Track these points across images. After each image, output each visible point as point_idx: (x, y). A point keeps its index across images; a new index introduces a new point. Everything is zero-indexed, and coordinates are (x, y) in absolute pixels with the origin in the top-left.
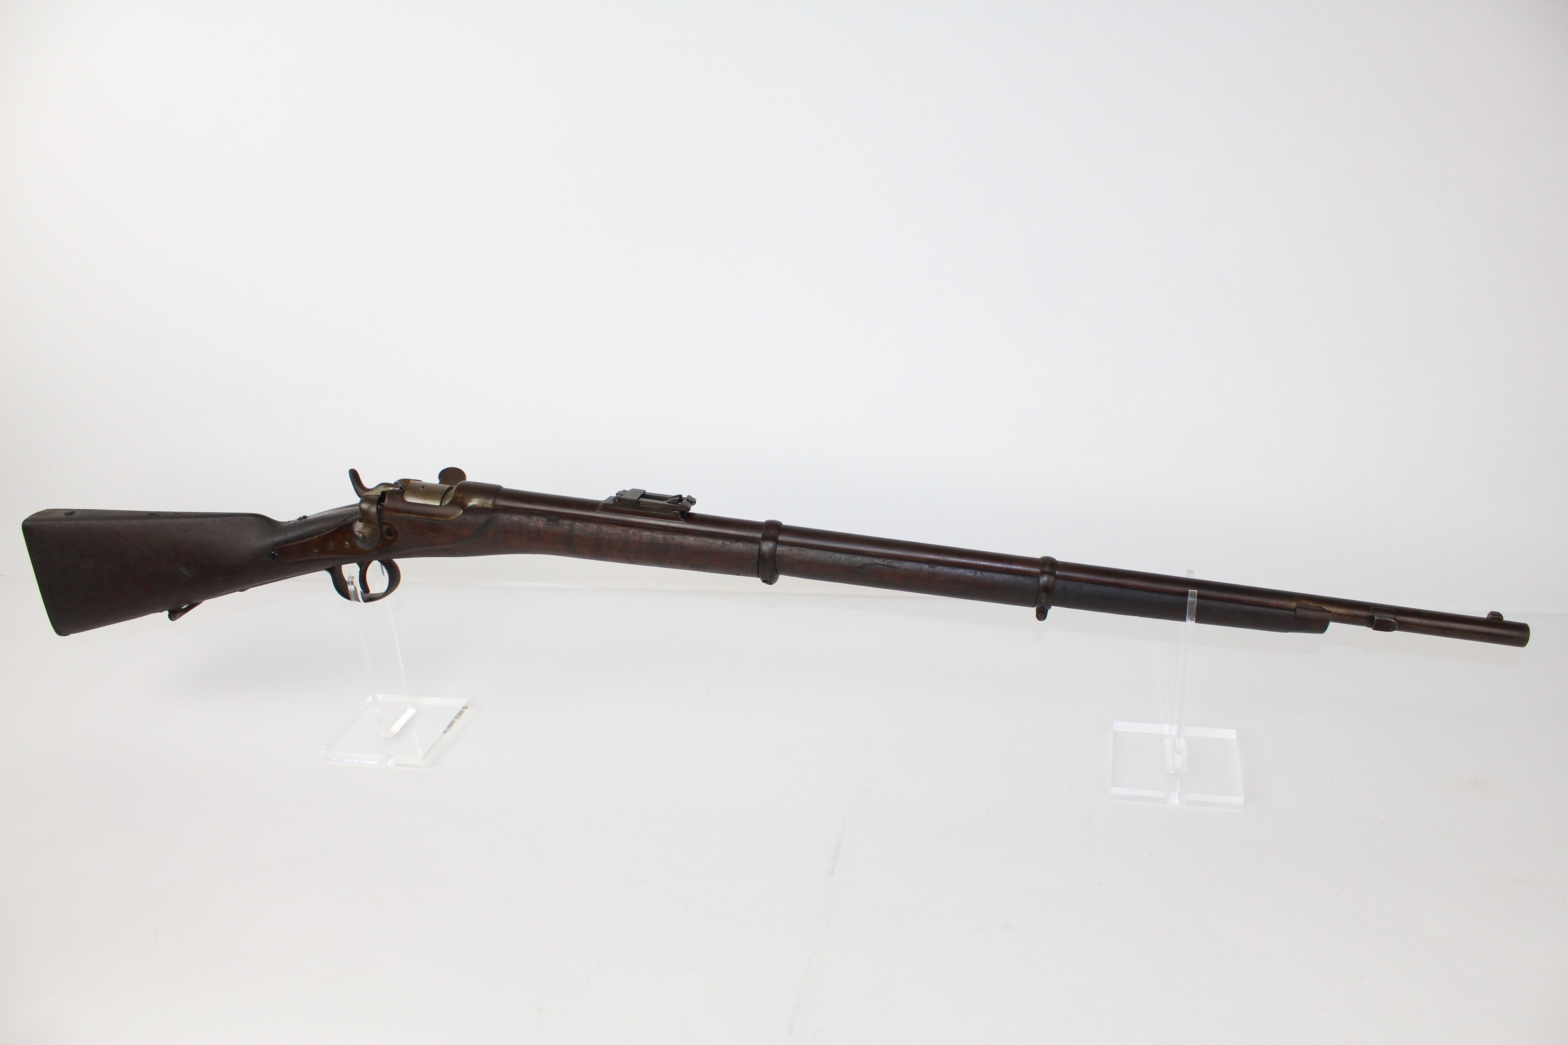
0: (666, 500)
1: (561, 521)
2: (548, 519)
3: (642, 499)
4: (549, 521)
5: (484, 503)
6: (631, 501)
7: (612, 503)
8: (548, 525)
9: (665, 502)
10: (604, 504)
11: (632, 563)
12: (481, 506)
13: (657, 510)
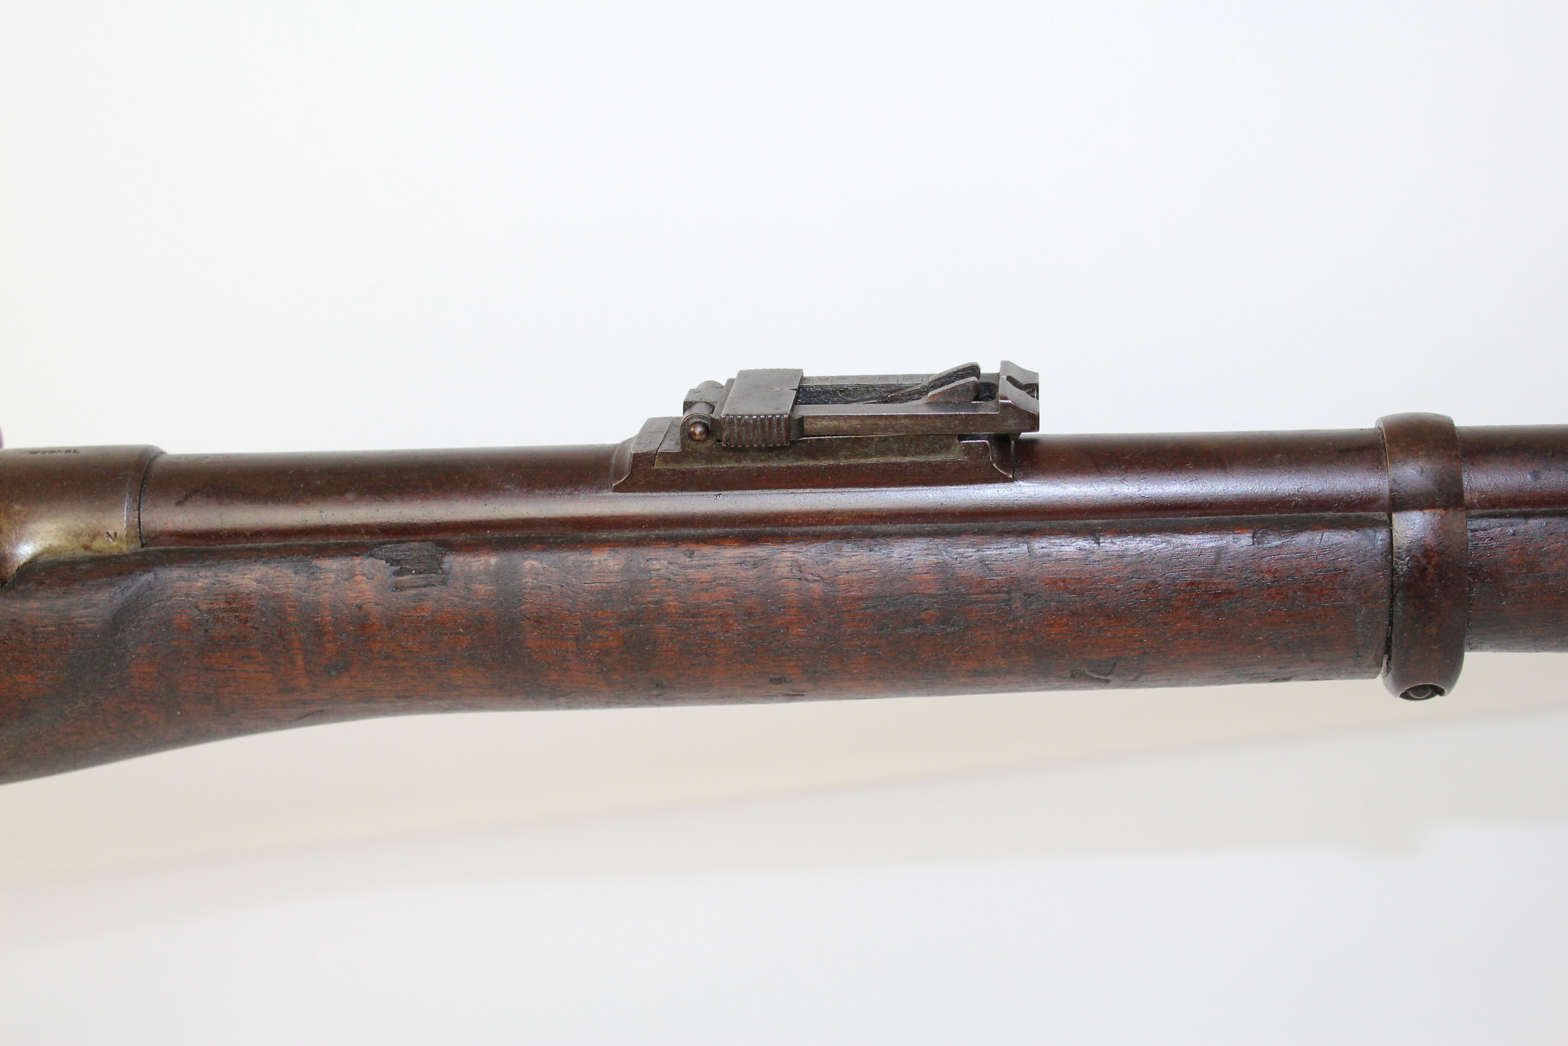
0: (921, 393)
1: (455, 562)
2: (392, 561)
3: (807, 411)
4: (399, 573)
5: (95, 536)
6: (765, 424)
7: (671, 446)
8: (398, 587)
9: (918, 408)
10: (636, 456)
11: (794, 695)
12: (82, 553)
13: (884, 446)
